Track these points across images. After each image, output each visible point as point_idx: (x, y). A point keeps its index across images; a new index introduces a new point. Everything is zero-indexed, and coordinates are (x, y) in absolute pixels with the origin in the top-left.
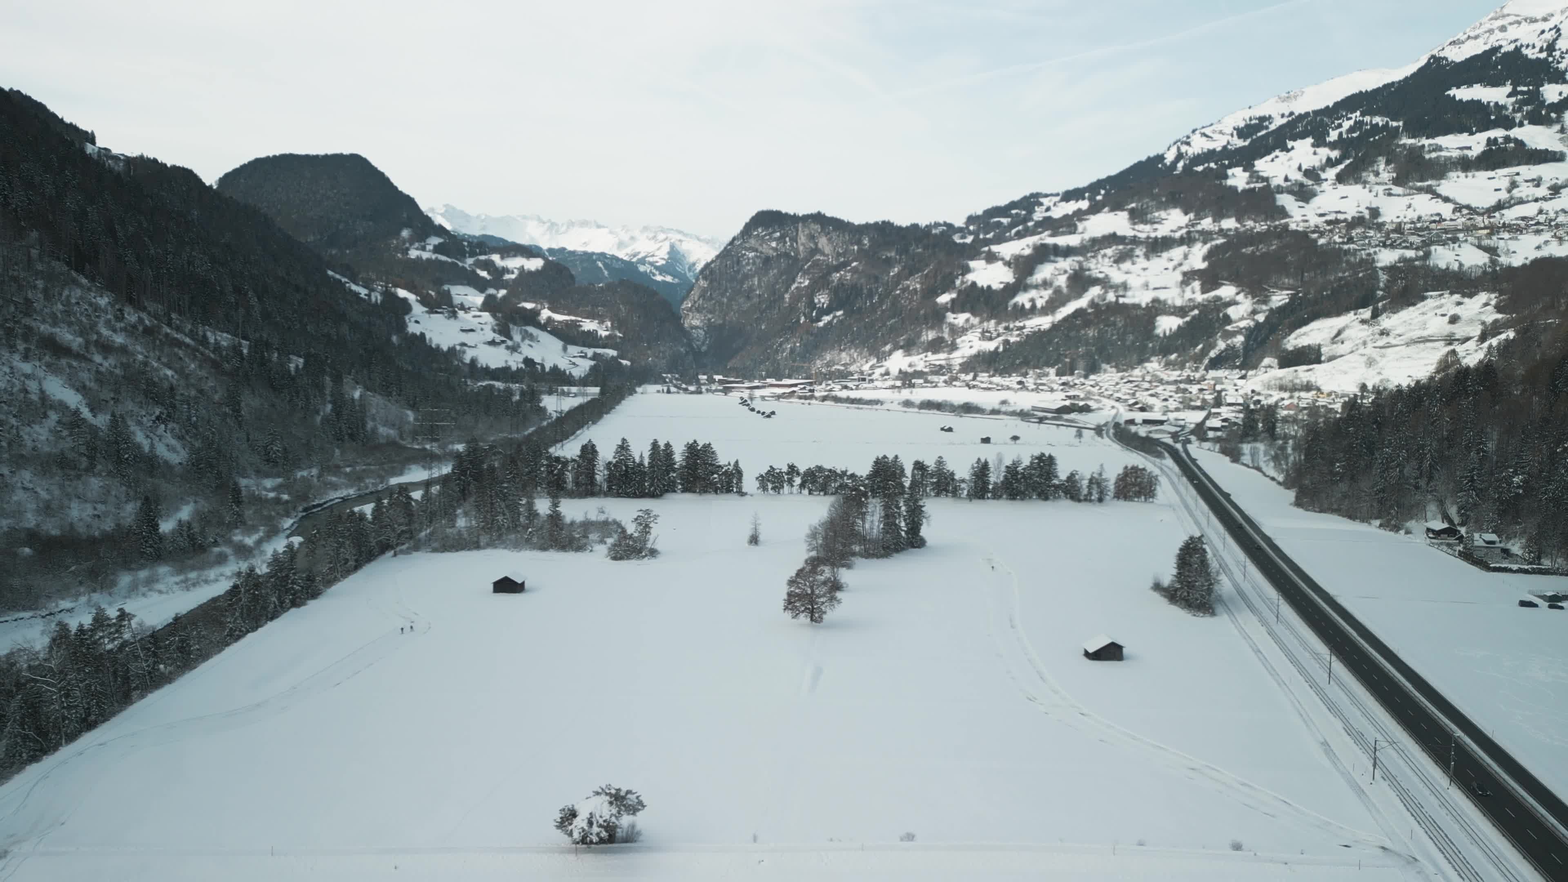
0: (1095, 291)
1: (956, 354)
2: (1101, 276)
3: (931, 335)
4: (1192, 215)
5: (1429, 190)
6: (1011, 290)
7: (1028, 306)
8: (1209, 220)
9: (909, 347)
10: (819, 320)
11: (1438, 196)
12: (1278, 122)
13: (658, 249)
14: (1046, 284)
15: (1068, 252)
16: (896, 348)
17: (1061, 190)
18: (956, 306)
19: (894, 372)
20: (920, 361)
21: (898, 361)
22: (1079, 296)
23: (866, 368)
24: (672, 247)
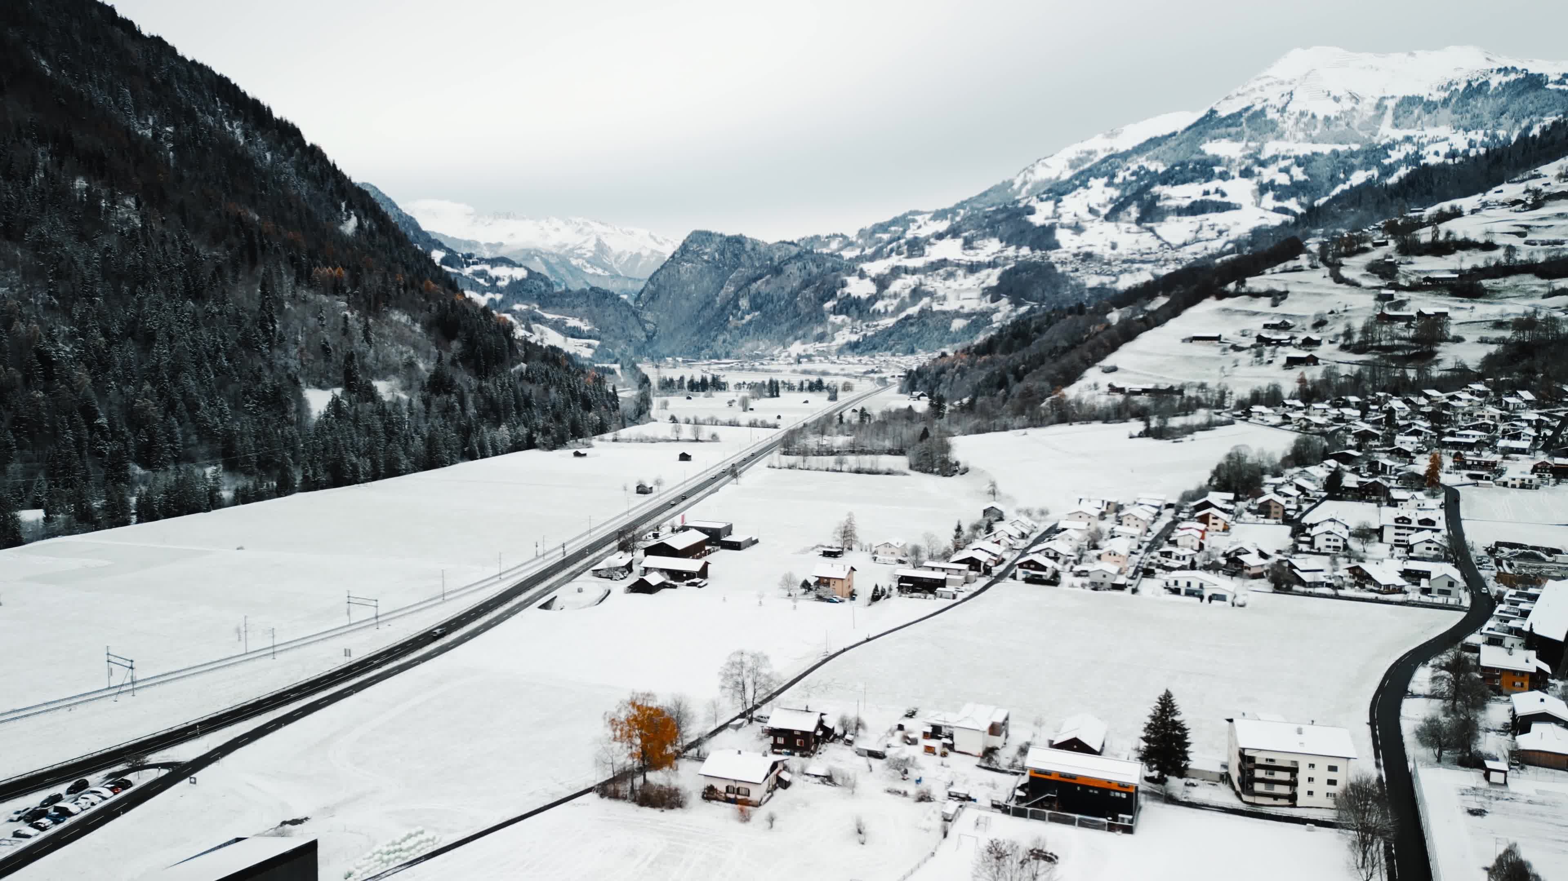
0: (926, 300)
1: (834, 343)
2: (932, 290)
3: (819, 330)
4: (1004, 244)
5: (1151, 230)
6: (873, 299)
7: (883, 311)
8: (1013, 248)
9: (804, 338)
10: (742, 318)
11: (1155, 234)
12: (1102, 155)
13: (585, 242)
14: (895, 295)
15: (915, 271)
16: (796, 339)
17: (933, 209)
18: (835, 311)
19: (794, 355)
20: (811, 348)
21: (797, 348)
22: (915, 305)
23: (776, 352)
24: (599, 240)
